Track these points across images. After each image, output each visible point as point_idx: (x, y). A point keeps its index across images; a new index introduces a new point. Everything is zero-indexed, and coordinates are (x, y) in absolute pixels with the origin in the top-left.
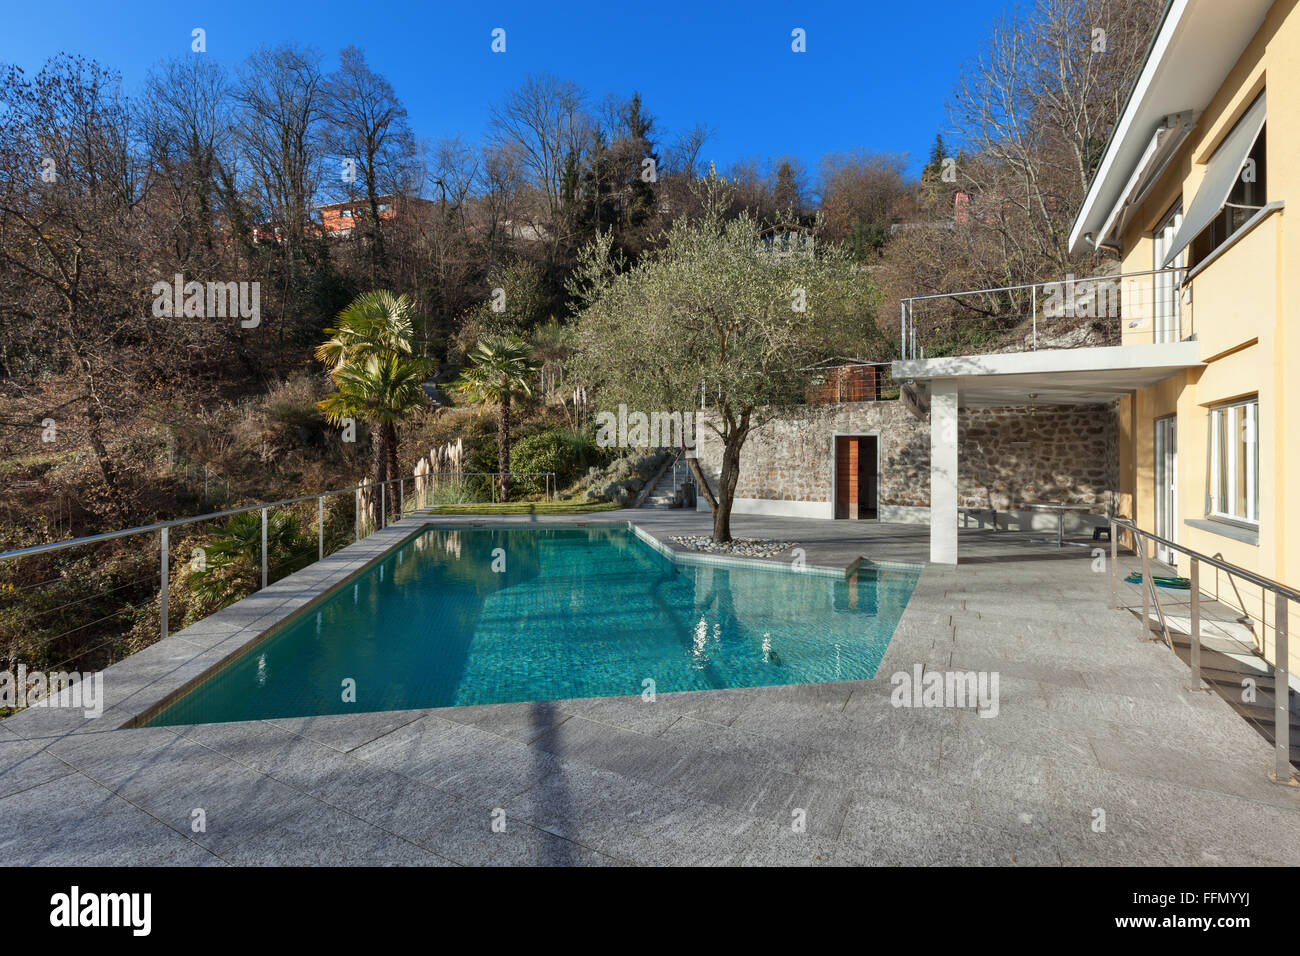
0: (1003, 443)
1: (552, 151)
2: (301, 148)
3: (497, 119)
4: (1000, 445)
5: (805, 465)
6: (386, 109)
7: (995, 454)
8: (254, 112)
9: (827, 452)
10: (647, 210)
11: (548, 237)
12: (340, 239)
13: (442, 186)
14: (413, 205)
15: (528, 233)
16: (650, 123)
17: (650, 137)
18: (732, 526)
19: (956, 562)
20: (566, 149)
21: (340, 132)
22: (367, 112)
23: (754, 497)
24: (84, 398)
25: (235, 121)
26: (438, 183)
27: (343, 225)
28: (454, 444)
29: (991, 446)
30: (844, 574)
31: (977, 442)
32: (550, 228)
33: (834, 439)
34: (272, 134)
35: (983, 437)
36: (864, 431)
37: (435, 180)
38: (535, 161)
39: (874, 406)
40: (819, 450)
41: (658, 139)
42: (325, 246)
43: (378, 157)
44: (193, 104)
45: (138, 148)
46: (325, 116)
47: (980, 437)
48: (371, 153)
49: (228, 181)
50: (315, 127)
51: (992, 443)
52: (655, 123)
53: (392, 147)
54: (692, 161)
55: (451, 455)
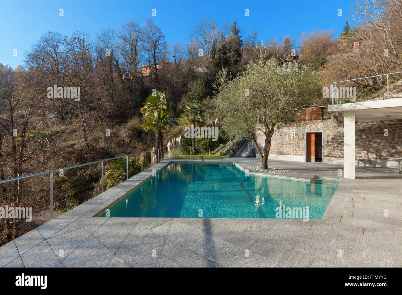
0: (374, 134)
1: (208, 43)
2: (136, 50)
3: (191, 34)
4: (373, 135)
5: (295, 143)
6: (159, 36)
7: (371, 138)
8: (123, 41)
9: (303, 138)
10: (239, 59)
11: (207, 71)
12: (146, 76)
13: (175, 57)
14: (166, 64)
15: (201, 70)
16: (239, 30)
17: (239, 35)
18: (268, 163)
19: (354, 178)
20: (212, 42)
21: (146, 44)
22: (154, 37)
23: (276, 154)
24: (82, 125)
25: (118, 45)
26: (173, 57)
27: (147, 72)
28: (179, 137)
29: (369, 135)
30: (309, 181)
31: (363, 134)
32: (207, 68)
33: (305, 134)
34: (128, 47)
35: (366, 132)
36: (317, 131)
37: (173, 56)
38: (202, 47)
39: (321, 122)
40: (300, 138)
41: (242, 35)
42: (142, 79)
43: (157, 50)
44: (108, 41)
45: (94, 55)
46: (142, 40)
47: (365, 132)
48: (155, 49)
49: (117, 62)
50: (139, 44)
51: (370, 134)
52: (241, 30)
53: (161, 47)
54: (254, 41)
55: (178, 141)
